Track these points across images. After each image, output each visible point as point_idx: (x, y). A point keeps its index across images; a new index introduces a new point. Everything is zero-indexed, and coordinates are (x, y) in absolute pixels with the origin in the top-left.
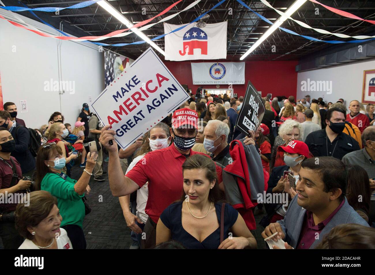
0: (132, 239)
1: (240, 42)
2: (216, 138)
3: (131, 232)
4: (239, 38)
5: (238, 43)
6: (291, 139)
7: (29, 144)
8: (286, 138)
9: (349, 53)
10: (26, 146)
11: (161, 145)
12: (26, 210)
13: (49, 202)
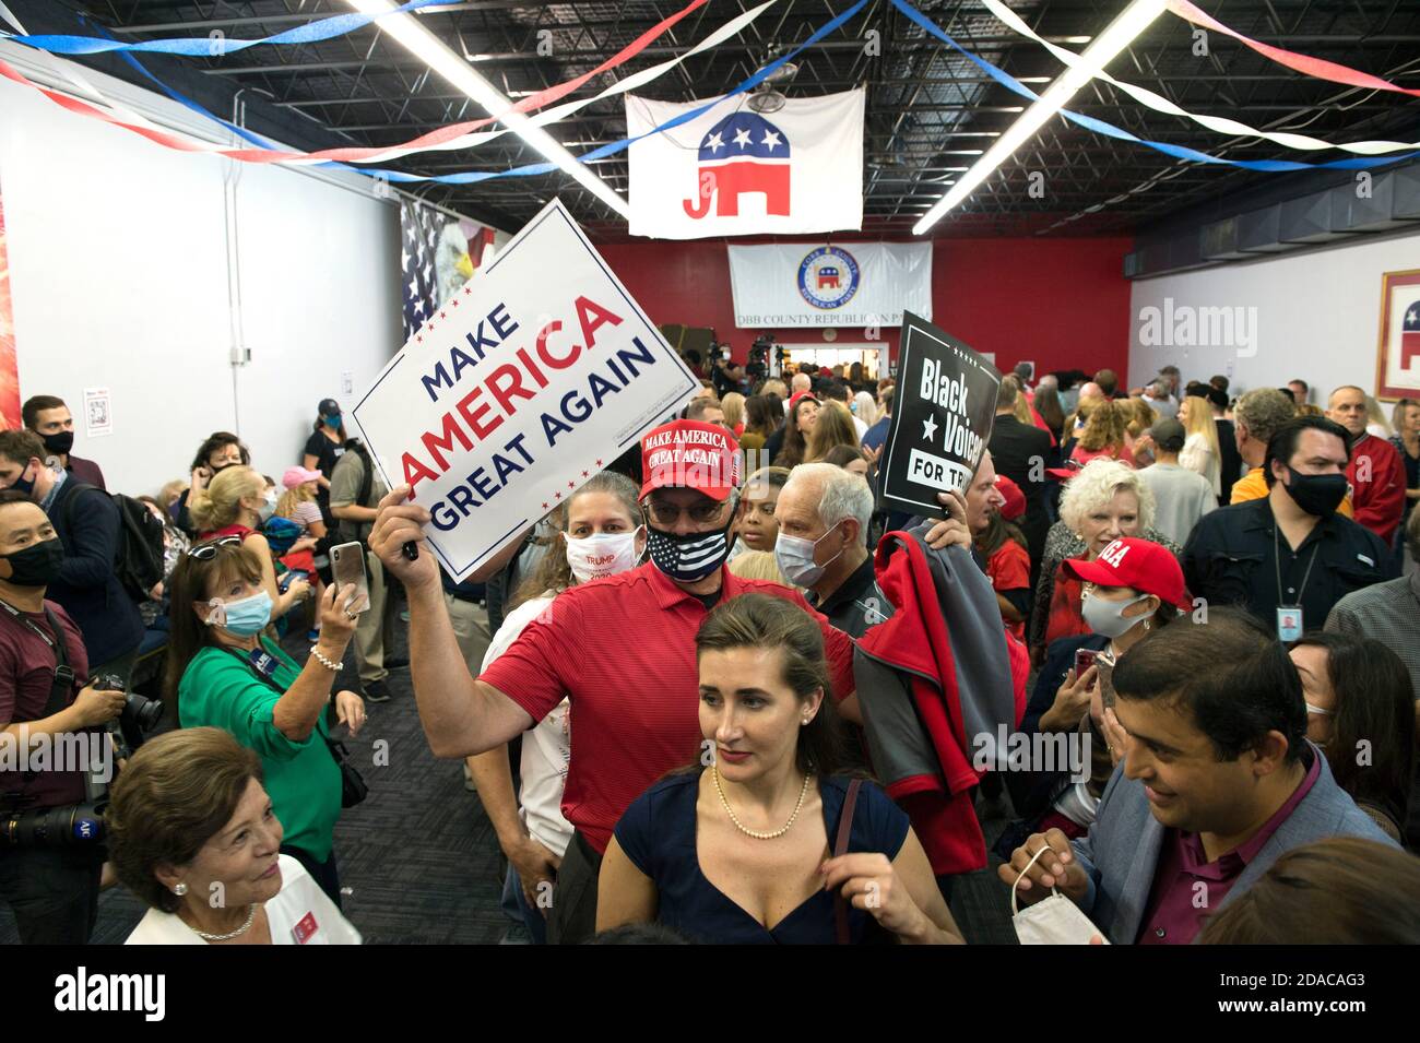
0: (505, 914)
1: (912, 165)
2: (820, 531)
3: (502, 888)
4: (909, 151)
5: (905, 172)
6: (1108, 532)
7: (116, 557)
8: (1088, 529)
9: (1325, 209)
10: (107, 561)
11: (610, 558)
12: (143, 805)
13: (229, 768)
